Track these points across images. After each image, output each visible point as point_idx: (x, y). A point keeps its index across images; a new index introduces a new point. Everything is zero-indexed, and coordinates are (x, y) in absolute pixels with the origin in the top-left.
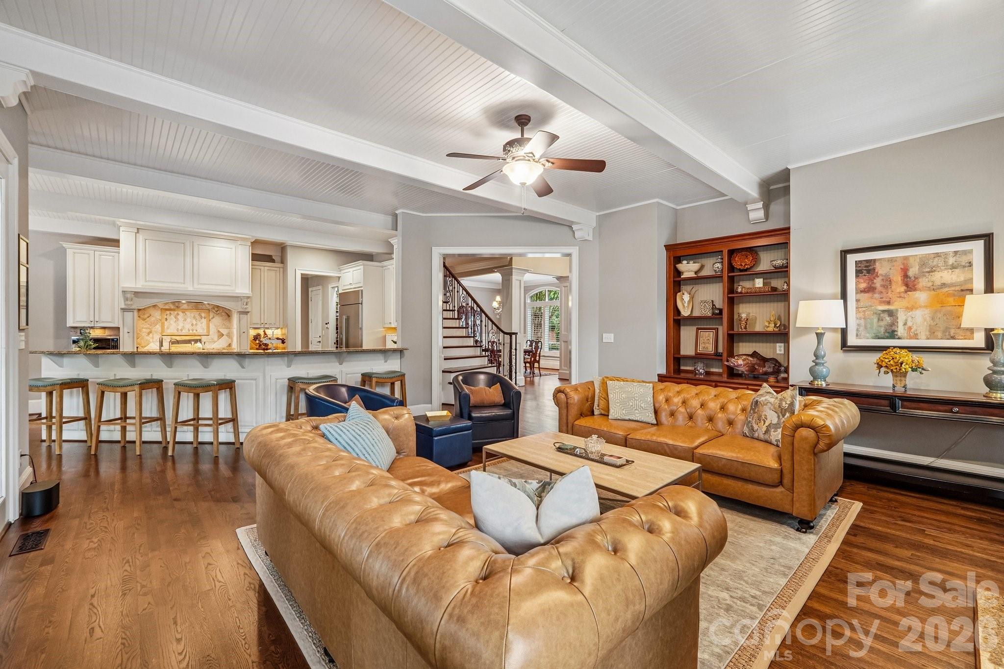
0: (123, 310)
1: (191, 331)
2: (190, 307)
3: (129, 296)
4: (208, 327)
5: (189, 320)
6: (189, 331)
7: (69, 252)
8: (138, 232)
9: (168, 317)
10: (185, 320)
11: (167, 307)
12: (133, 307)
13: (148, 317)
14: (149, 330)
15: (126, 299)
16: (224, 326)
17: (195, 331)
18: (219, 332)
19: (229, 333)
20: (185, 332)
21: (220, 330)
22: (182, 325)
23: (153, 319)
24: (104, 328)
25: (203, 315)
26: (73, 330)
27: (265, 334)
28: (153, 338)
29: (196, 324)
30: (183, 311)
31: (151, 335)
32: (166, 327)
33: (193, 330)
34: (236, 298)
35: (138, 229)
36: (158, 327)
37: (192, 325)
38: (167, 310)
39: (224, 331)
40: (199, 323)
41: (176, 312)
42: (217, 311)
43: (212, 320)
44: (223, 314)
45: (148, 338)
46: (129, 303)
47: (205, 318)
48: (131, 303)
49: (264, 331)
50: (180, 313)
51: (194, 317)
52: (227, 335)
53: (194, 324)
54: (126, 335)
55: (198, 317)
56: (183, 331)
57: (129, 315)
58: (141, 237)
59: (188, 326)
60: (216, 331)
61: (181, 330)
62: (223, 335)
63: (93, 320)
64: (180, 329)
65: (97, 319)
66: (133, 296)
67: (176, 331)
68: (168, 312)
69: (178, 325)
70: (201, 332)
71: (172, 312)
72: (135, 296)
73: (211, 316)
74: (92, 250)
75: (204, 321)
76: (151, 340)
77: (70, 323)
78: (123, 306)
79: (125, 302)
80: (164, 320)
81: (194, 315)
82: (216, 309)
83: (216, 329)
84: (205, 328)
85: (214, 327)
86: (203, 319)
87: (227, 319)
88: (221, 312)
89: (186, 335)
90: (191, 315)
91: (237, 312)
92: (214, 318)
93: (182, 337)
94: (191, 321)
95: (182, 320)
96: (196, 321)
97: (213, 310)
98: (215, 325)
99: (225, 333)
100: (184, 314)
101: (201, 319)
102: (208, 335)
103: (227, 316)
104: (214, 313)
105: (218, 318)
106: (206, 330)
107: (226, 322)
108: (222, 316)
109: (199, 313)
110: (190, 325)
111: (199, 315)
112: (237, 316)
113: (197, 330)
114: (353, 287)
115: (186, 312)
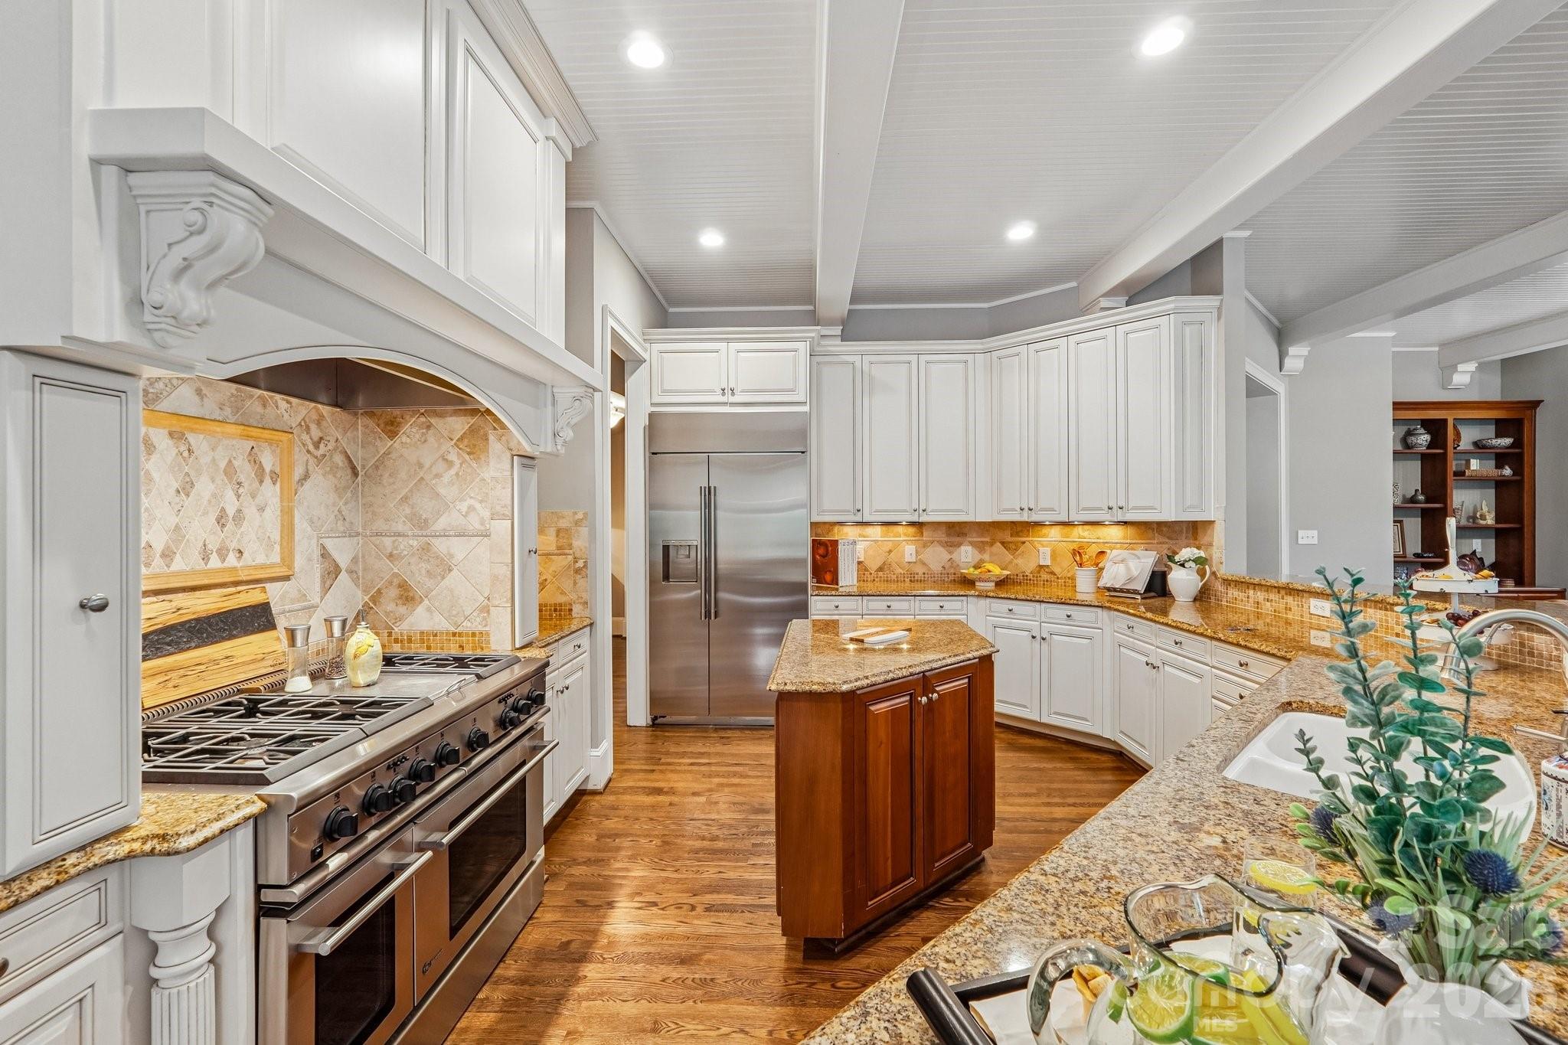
1: (215, 562)
2: (207, 407)
4: (287, 532)
5: (204, 487)
6: (206, 558)
10: (186, 488)
16: (340, 526)
17: (232, 560)
18: (325, 555)
20: (186, 566)
21: (330, 544)
22: (173, 520)
25: (267, 459)
29: (239, 517)
30: (181, 424)
33: (222, 553)
37: (221, 520)
39: (342, 553)
40: (250, 510)
42: (317, 445)
43: (301, 492)
44: (339, 459)
47: (275, 477)
50: (160, 438)
51: (230, 471)
52: (350, 572)
53: (231, 511)
55: (245, 471)
56: (178, 565)
59: (201, 529)
60: (317, 553)
61: (168, 555)
62: (338, 571)
64: (158, 547)
70: (261, 559)
73: (298, 472)
75: (271, 493)
81: (230, 461)
82: (316, 433)
83: (314, 541)
84: (276, 536)
85: (309, 529)
86: (268, 480)
87: (346, 488)
88: (330, 447)
89: (194, 589)
90: (214, 460)
91: (513, 456)
92: (306, 476)
93: (180, 600)
94: (214, 495)
95: (172, 491)
96: (238, 496)
97: (305, 437)
98: (311, 522)
99: (343, 561)
100: (183, 448)
101: (261, 482)
102: (287, 578)
103: (349, 471)
104: (308, 451)
105: (321, 478)
106: (277, 548)
107: (346, 504)
108: (333, 471)
109: (252, 443)
110: (212, 518)
111: (253, 458)
112: (512, 475)
113: (240, 552)
114: (737, 399)
115: (191, 438)
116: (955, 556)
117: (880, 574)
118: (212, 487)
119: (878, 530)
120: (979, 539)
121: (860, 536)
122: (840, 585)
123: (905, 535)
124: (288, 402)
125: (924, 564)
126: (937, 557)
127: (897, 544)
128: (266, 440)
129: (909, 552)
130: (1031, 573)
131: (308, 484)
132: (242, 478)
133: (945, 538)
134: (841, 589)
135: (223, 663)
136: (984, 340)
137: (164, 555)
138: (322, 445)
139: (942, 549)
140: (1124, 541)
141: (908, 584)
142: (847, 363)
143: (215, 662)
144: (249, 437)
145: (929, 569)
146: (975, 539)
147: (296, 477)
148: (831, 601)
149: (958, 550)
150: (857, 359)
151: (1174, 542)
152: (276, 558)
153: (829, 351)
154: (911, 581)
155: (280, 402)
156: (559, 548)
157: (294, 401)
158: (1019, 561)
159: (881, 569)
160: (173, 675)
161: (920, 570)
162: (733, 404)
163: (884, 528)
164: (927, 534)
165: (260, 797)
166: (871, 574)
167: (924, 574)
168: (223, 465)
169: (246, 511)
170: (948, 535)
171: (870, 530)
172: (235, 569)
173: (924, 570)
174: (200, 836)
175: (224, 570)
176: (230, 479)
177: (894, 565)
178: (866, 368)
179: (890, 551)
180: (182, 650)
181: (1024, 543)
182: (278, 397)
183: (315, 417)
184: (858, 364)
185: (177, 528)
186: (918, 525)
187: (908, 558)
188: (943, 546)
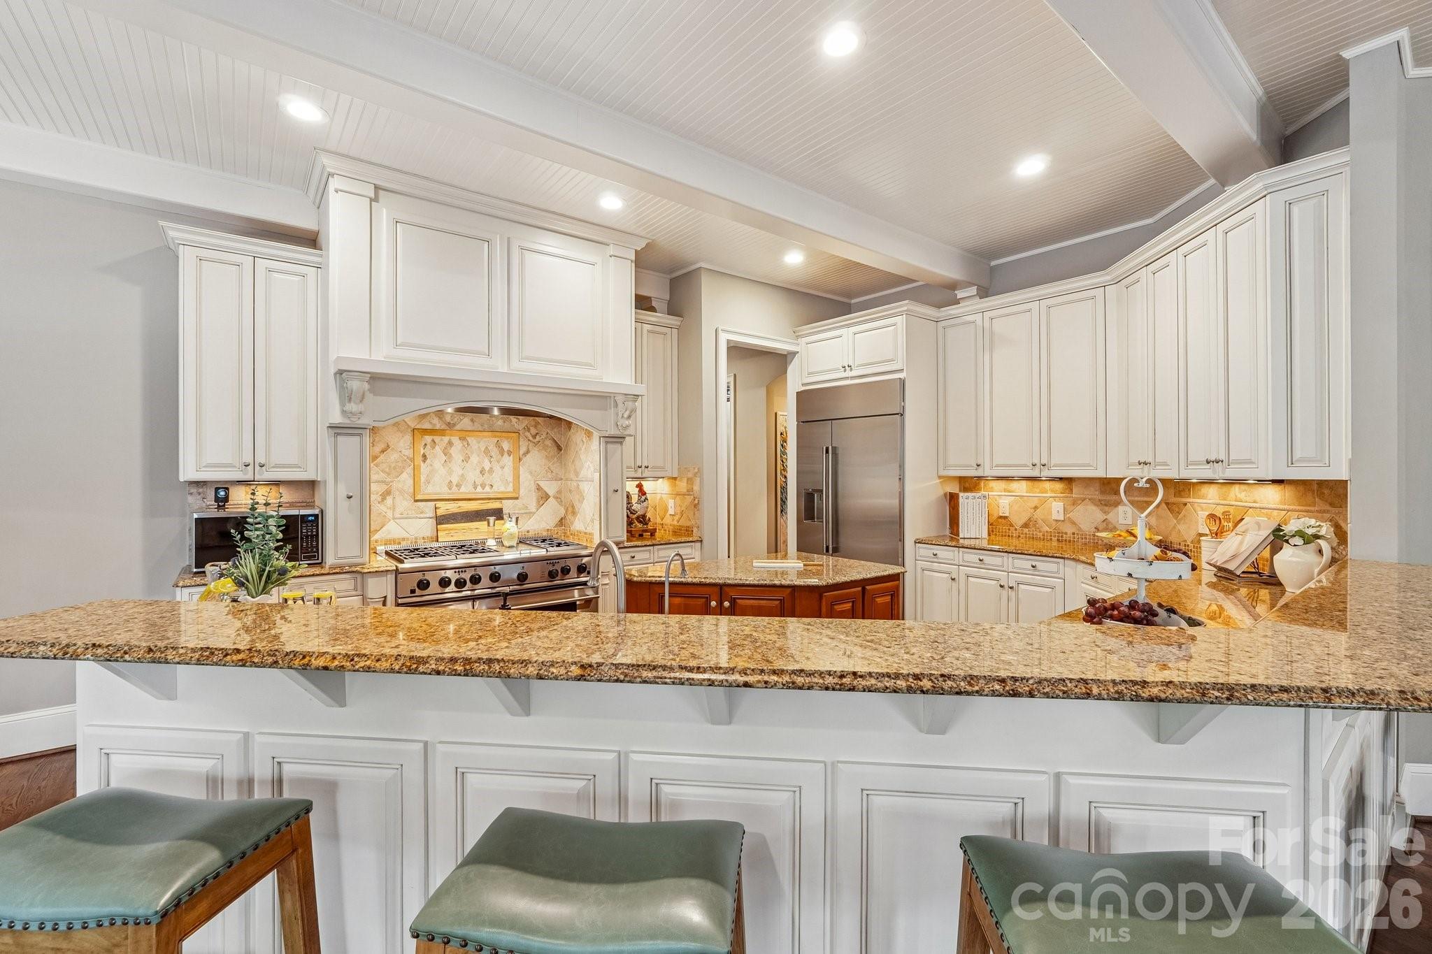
0: (337, 430)
1: (479, 489)
2: (477, 426)
3: (355, 385)
4: (517, 477)
5: (474, 459)
6: (475, 488)
7: (187, 257)
8: (375, 199)
9: (428, 451)
10: (466, 459)
11: (427, 426)
12: (364, 421)
13: (383, 451)
14: (385, 487)
15: (346, 396)
16: (549, 475)
17: (488, 489)
18: (539, 488)
19: (559, 492)
20: (466, 490)
21: (542, 484)
22: (461, 472)
23: (393, 456)
24: (277, 483)
25: (506, 446)
26: (194, 490)
27: (642, 492)
28: (393, 508)
29: (491, 470)
30: (464, 434)
31: (389, 500)
32: (423, 479)
33: (483, 486)
34: (601, 399)
35: (377, 188)
36: (405, 479)
37: (482, 472)
38: (425, 432)
39: (551, 488)
40: (497, 468)
41: (446, 439)
42: (534, 437)
43: (524, 459)
44: (548, 443)
45: (382, 508)
46: (352, 407)
47: (509, 453)
48: (361, 407)
49: (640, 486)
50: (455, 440)
51: (487, 451)
52: (556, 498)
53: (487, 468)
54: (343, 504)
55: (494, 452)
56: (463, 489)
57: (349, 444)
58: (384, 214)
59: (473, 475)
60: (533, 487)
61: (459, 486)
62: (547, 497)
63: (249, 460)
64: (455, 482)
65: (261, 458)
66: (366, 386)
67: (446, 489)
68: (428, 439)
69: (450, 472)
70: (502, 489)
71: (437, 439)
72: (373, 391)
73: (523, 450)
74: (244, 253)
75: (508, 461)
76: (390, 514)
77: (188, 472)
78: (337, 418)
79: (342, 404)
80: (419, 459)
81: (487, 447)
82: (533, 431)
83: (532, 482)
84: (510, 479)
85: (529, 476)
86: (506, 455)
87: (555, 456)
88: (543, 437)
89: (470, 500)
90: (479, 447)
91: (600, 437)
92: (528, 452)
93: (461, 503)
94: (479, 462)
95: (460, 461)
96: (491, 462)
97: (528, 434)
98: (531, 473)
99: (551, 492)
100: (465, 443)
101: (502, 456)
102: (517, 498)
103: (556, 448)
104: (529, 440)
105: (537, 452)
106: (511, 485)
107: (553, 464)
108: (545, 448)
109: (497, 439)
110: (478, 471)
111: (498, 445)
112: (600, 447)
113: (492, 485)
114: (854, 373)
115: (468, 439)
116: (1110, 517)
117: (1026, 530)
118: (478, 458)
119: (1024, 484)
120: (1142, 499)
121: (1005, 490)
122: (961, 536)
123: (1052, 491)
124: (517, 418)
125: (1073, 523)
126: (1088, 517)
127: (1044, 501)
128: (505, 437)
129: (1056, 509)
130: (1192, 542)
131: (528, 456)
132: (493, 454)
133: (1097, 496)
134: (961, 541)
135: (475, 531)
136: (1109, 270)
137: (457, 486)
138: (537, 437)
139: (1094, 508)
140: (1282, 507)
141: (1055, 543)
142: (970, 322)
143: (471, 529)
144: (495, 437)
145: (1080, 529)
146: (1136, 499)
147: (521, 452)
148: (931, 549)
149: (1115, 510)
150: (978, 317)
151: (1337, 510)
152: (510, 489)
153: (950, 315)
154: (1058, 540)
155: (512, 419)
156: (688, 491)
157: (521, 417)
158: (1181, 527)
159: (1026, 525)
160: (451, 531)
161: (1069, 529)
162: (852, 378)
163: (1029, 483)
164: (1077, 491)
165: (396, 566)
166: (1016, 529)
167: (1074, 534)
168: (483, 449)
169: (494, 468)
170: (1102, 492)
171: (1015, 485)
172: (489, 493)
173: (1074, 530)
174: (369, 571)
175: (483, 493)
176: (487, 455)
177: (1040, 522)
178: (987, 324)
179: (1036, 508)
180: (458, 523)
181: (1185, 504)
182: (512, 417)
183: (533, 423)
184: (979, 322)
185: (463, 475)
186: (1068, 481)
187: (1055, 517)
188: (1095, 505)
